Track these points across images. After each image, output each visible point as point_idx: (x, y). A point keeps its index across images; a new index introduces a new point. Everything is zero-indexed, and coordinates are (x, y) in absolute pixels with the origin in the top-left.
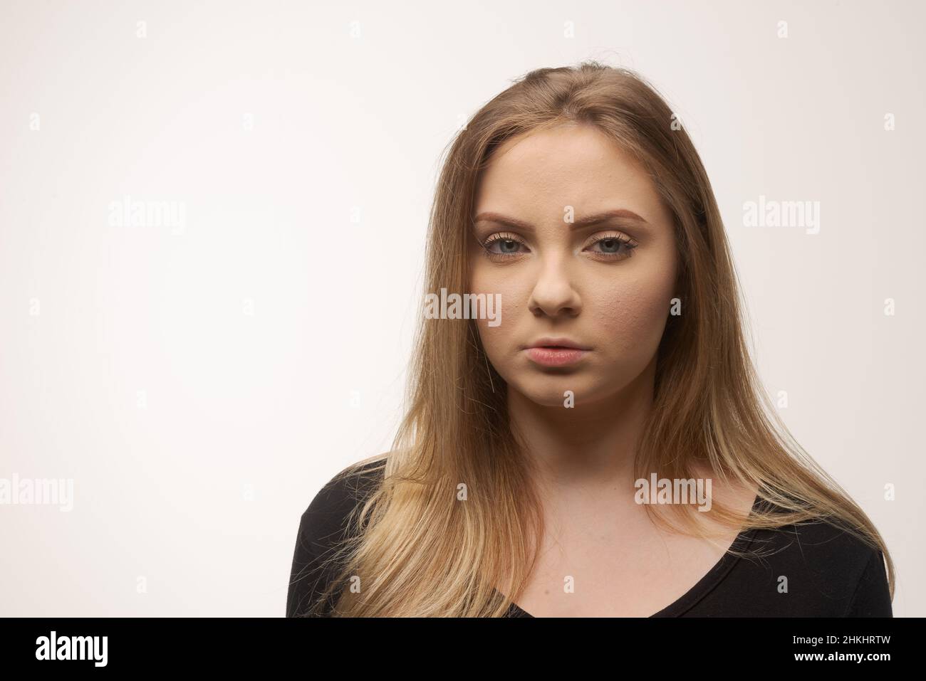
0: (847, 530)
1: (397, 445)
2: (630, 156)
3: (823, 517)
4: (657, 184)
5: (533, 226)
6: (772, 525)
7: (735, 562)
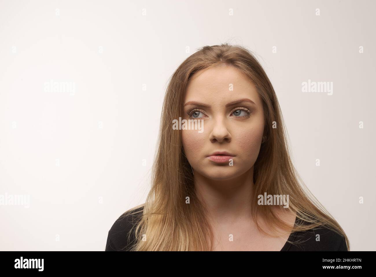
0: (332, 230)
1: (148, 200)
2: (249, 77)
3: (323, 225)
4: (258, 89)
5: (211, 106)
6: (304, 230)
7: (290, 246)
